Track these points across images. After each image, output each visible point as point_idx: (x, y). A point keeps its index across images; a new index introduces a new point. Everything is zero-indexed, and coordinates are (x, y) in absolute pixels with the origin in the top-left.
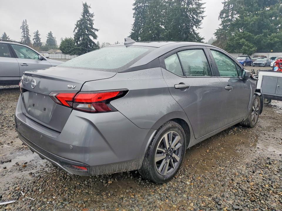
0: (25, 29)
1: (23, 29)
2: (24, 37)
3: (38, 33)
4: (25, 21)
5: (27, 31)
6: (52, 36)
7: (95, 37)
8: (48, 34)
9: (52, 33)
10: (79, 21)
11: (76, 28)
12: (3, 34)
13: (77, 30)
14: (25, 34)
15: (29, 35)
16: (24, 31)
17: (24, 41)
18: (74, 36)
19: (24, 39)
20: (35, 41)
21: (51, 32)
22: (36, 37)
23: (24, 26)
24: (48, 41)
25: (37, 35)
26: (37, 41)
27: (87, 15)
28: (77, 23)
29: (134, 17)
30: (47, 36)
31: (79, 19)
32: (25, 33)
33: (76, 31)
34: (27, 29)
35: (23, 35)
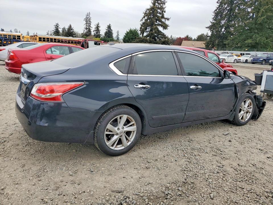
0: (88, 21)
1: (87, 21)
2: (87, 28)
3: (99, 25)
4: (88, 13)
5: (89, 23)
6: (110, 28)
7: (165, 27)
8: (107, 27)
10: (148, 10)
11: (144, 17)
12: (69, 25)
13: (144, 19)
14: (87, 26)
15: (91, 27)
16: (87, 23)
17: (86, 33)
18: (141, 26)
19: (86, 31)
20: (95, 32)
21: (110, 24)
22: (96, 29)
23: (87, 18)
24: (106, 34)
25: (98, 27)
26: (97, 33)
27: (158, 3)
28: (146, 11)
29: (218, 2)
30: (106, 28)
31: (149, 7)
33: (144, 21)
34: (90, 21)
35: (85, 27)
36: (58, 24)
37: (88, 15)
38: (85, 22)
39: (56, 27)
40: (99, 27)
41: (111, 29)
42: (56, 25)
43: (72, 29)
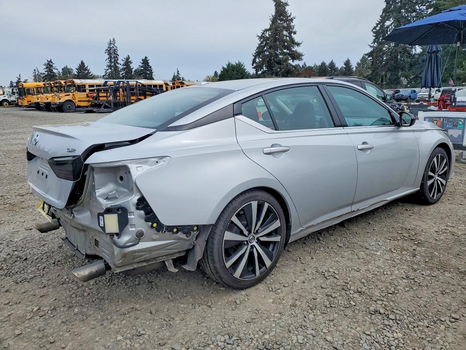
0: (112, 53)
1: (110, 54)
2: (111, 66)
3: (130, 60)
4: (112, 40)
5: (114, 57)
9: (148, 59)
10: (266, 30)
12: (80, 62)
14: (111, 63)
15: (118, 63)
16: (110, 57)
17: (110, 74)
19: (110, 70)
20: (123, 72)
21: (146, 57)
23: (110, 49)
25: (128, 62)
26: (127, 73)
28: (263, 34)
31: (267, 27)
32: (113, 60)
34: (115, 54)
35: (108, 64)
36: (51, 61)
37: (112, 43)
38: (107, 56)
39: (47, 68)
40: (130, 62)
41: (149, 66)
42: (48, 64)
43: (86, 69)
